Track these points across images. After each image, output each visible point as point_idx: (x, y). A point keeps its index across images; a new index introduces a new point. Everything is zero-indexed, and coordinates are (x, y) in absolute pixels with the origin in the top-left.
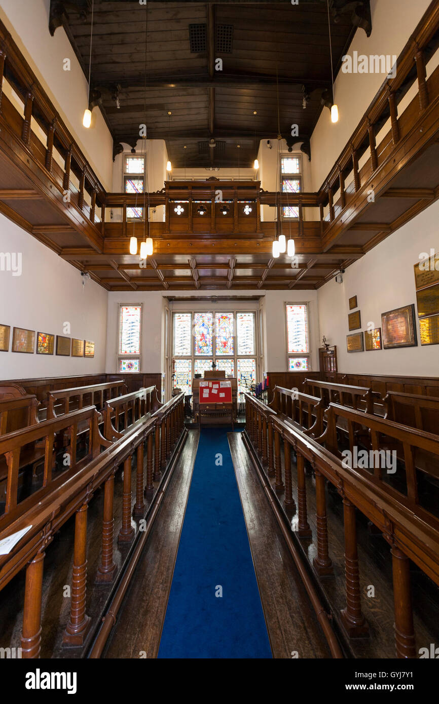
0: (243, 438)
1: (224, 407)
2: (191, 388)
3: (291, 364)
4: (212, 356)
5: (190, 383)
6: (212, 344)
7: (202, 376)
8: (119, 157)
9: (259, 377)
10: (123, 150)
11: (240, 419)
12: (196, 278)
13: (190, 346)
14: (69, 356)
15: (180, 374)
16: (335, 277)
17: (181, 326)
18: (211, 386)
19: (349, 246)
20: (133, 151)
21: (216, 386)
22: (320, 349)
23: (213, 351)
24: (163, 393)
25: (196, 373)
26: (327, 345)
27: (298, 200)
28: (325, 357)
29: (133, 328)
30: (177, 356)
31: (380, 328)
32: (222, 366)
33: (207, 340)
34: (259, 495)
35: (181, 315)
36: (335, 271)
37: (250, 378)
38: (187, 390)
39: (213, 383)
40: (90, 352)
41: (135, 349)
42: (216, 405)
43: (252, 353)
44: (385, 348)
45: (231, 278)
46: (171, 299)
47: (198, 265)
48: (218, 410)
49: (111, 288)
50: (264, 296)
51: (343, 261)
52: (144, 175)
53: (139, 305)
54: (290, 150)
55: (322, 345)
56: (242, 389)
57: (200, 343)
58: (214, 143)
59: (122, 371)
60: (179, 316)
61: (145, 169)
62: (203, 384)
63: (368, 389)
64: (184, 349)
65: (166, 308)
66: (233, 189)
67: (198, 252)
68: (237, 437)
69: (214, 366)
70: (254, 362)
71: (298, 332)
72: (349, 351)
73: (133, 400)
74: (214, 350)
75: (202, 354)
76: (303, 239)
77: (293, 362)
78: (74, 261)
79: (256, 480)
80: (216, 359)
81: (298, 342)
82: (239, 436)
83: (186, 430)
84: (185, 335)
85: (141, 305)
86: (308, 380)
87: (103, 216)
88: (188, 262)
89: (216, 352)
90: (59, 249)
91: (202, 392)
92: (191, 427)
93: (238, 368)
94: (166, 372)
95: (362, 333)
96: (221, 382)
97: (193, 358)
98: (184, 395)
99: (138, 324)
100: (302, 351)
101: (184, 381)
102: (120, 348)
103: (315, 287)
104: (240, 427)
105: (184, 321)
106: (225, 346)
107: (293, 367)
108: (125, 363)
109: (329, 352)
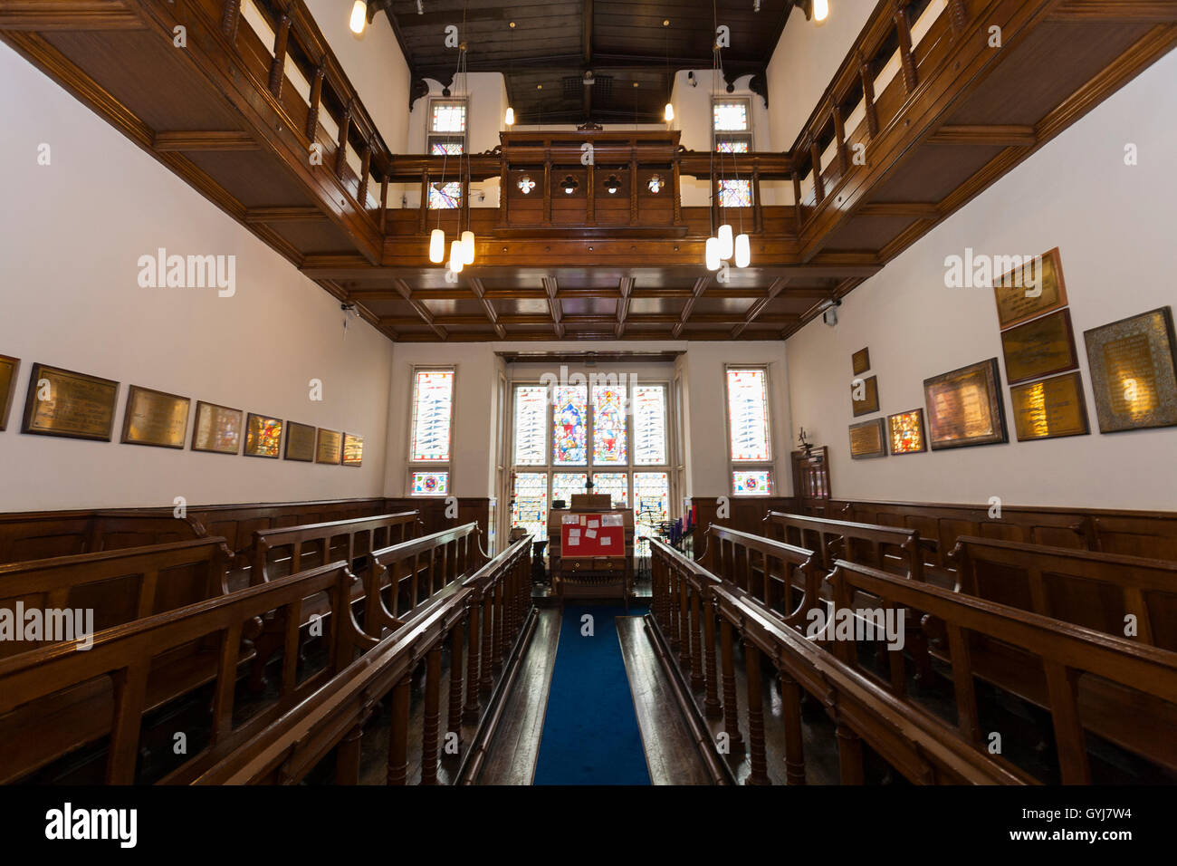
0: (646, 629)
1: (610, 565)
2: (545, 528)
3: (737, 484)
4: (587, 466)
5: (544, 518)
6: (587, 444)
7: (566, 504)
8: (421, 103)
9: (676, 507)
10: (428, 91)
11: (640, 589)
12: (557, 318)
13: (544, 448)
14: (311, 461)
15: (525, 500)
16: (822, 314)
17: (527, 411)
18: (583, 524)
19: (853, 251)
20: (446, 93)
21: (594, 524)
22: (793, 454)
23: (587, 457)
24: (491, 537)
25: (555, 498)
26: (808, 446)
27: (750, 167)
28: (804, 469)
29: (438, 411)
30: (520, 466)
31: (921, 410)
32: (603, 485)
33: (577, 436)
34: (688, 761)
35: (528, 389)
36: (823, 302)
37: (658, 509)
38: (538, 532)
39: (588, 518)
40: (355, 456)
41: (441, 452)
42: (594, 561)
43: (663, 462)
44: (935, 449)
45: (623, 316)
46: (510, 359)
47: (562, 292)
48: (598, 571)
49: (398, 336)
50: (683, 352)
51: (837, 282)
52: (464, 135)
53: (451, 369)
54: (730, 89)
55: (797, 445)
56: (643, 529)
57: (564, 442)
58: (591, 78)
59: (416, 494)
60: (525, 391)
61: (467, 124)
62: (569, 519)
63: (912, 531)
64: (533, 452)
65: (502, 376)
66: (629, 145)
67: (563, 262)
68: (633, 626)
69: (589, 485)
70: (666, 479)
71: (750, 420)
72: (855, 457)
73: (430, 550)
74: (589, 455)
75: (568, 463)
76: (762, 237)
77: (740, 478)
78: (327, 280)
79: (679, 724)
80: (594, 472)
81: (751, 439)
82: (638, 624)
83: (534, 611)
84: (535, 427)
85: (454, 368)
86: (774, 513)
87: (383, 198)
88: (541, 285)
89: (593, 458)
90: (300, 258)
91: (567, 536)
92: (545, 604)
93: (635, 491)
94: (499, 495)
95: (882, 420)
96: (603, 517)
97: (550, 470)
98: (531, 540)
99: (448, 404)
100: (758, 457)
101: (531, 514)
102: (412, 449)
103: (781, 335)
104: (639, 607)
105: (534, 400)
106: (610, 448)
107: (740, 488)
108: (420, 480)
109: (811, 460)
